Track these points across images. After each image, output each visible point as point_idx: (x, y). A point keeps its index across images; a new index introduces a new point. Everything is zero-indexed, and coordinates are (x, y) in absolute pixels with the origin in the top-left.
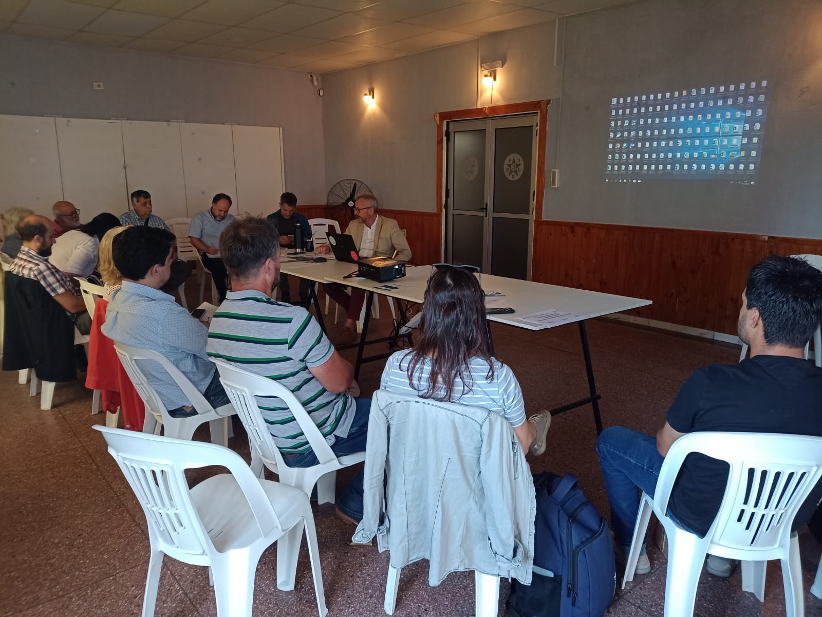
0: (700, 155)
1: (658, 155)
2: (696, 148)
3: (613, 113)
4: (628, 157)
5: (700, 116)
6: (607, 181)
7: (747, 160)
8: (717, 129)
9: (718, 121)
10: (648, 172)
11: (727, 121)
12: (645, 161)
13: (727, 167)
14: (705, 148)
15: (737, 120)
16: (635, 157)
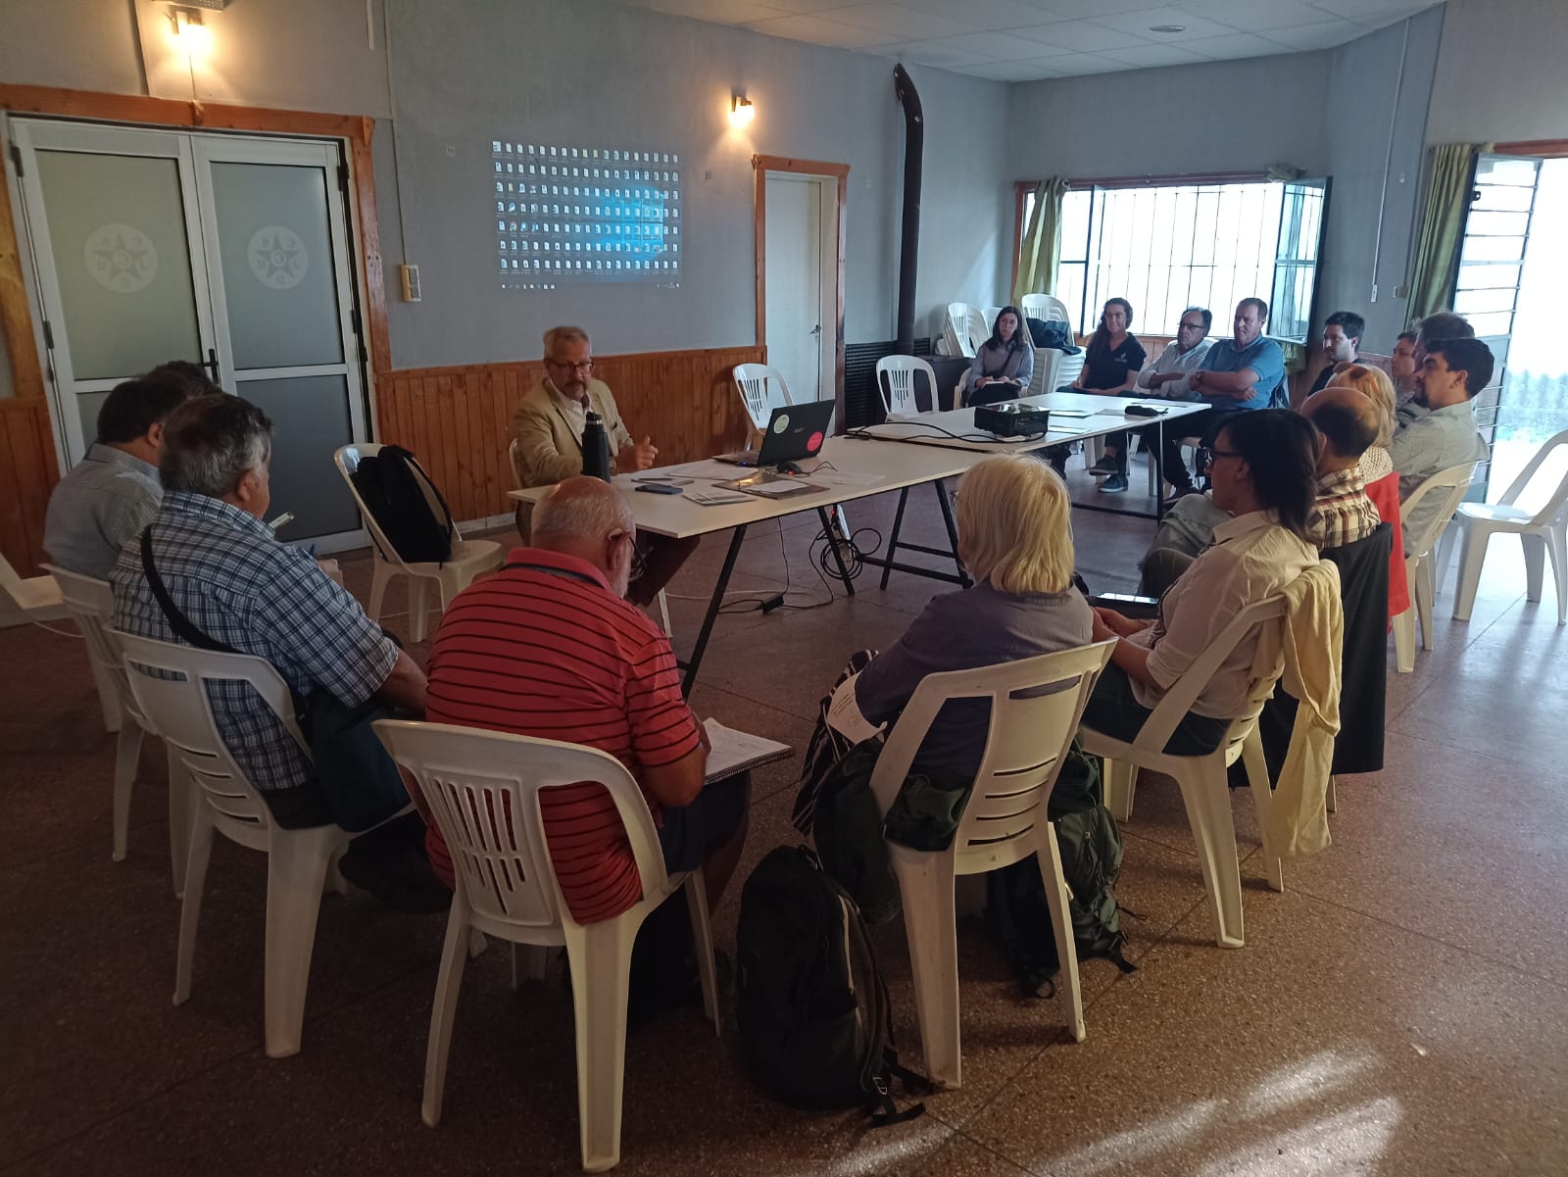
0: (624, 247)
1: (573, 246)
2: (618, 237)
3: (499, 168)
4: (531, 246)
5: (617, 191)
6: (504, 286)
7: (668, 256)
8: (638, 212)
9: (637, 200)
10: (563, 272)
11: (647, 202)
12: (557, 255)
13: (652, 265)
14: (628, 237)
15: (657, 202)
16: (542, 246)
